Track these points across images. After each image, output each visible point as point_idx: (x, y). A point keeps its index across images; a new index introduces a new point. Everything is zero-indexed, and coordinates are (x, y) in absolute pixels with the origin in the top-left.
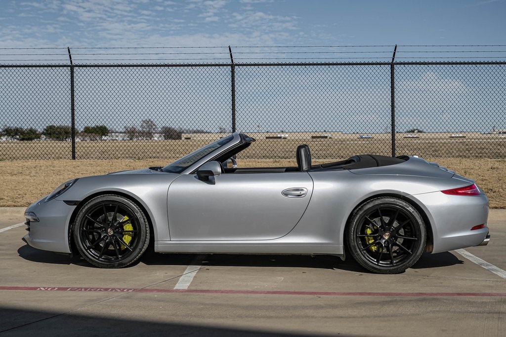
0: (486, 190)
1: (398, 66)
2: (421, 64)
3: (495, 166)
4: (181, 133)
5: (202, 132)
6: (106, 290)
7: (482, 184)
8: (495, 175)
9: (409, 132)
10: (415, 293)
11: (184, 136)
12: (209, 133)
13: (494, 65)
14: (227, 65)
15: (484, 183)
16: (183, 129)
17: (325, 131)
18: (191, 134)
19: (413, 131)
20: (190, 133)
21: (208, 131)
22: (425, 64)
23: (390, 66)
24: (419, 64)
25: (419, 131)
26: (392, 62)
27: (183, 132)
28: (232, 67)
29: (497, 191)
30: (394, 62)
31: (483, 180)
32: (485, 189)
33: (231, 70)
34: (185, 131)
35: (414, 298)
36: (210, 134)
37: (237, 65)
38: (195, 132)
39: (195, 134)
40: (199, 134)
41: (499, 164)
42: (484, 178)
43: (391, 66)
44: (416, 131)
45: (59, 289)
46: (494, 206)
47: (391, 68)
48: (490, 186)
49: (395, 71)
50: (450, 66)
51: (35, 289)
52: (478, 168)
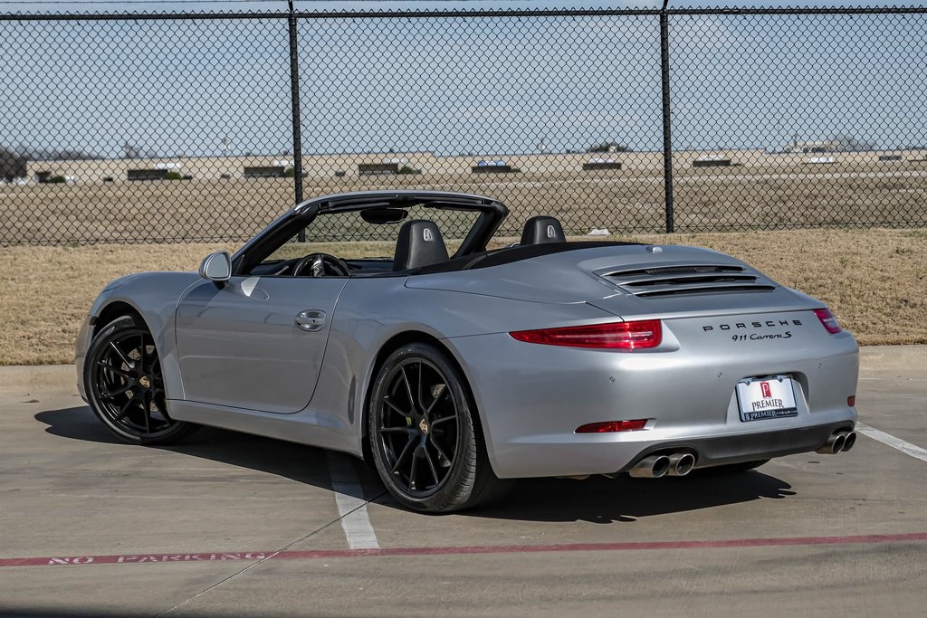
0: (895, 302)
1: (677, 17)
2: (728, 13)
3: (904, 246)
4: (26, 159)
5: (79, 157)
6: (206, 557)
7: (885, 289)
8: (907, 268)
9: (596, 150)
10: (865, 537)
11: (33, 167)
12: (94, 159)
13: (890, 16)
14: (279, 16)
15: (887, 285)
16: (31, 149)
17: (391, 151)
18: (50, 163)
19: (605, 149)
20: (48, 159)
21: (94, 154)
22: (737, 13)
23: (658, 17)
24: (725, 13)
25: (621, 149)
26: (663, 9)
27: (30, 157)
28: (290, 21)
29: (919, 303)
30: (668, 8)
31: (883, 280)
32: (892, 299)
33: (287, 27)
34: (35, 156)
35: (868, 546)
36: (99, 162)
37: (301, 15)
38: (59, 157)
39: (60, 162)
40: (70, 162)
41: (912, 241)
42: (886, 274)
43: (662, 17)
44: (612, 149)
45: (97, 560)
46: (918, 337)
47: (662, 22)
48: (902, 294)
49: (670, 28)
50: (794, 17)
51: (45, 561)
52: (867, 252)
